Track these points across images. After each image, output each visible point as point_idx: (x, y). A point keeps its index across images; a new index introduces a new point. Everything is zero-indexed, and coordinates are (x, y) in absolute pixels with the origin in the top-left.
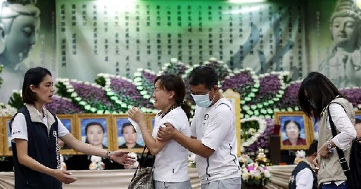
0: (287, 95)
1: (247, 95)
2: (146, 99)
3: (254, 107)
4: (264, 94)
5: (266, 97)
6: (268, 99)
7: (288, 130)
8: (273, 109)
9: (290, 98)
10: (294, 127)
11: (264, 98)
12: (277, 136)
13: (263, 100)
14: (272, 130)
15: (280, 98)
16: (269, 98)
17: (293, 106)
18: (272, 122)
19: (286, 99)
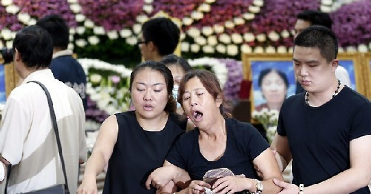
0: (269, 8)
1: (196, 9)
2: (11, 15)
3: (207, 31)
4: (226, 6)
5: (230, 12)
6: (234, 17)
7: (265, 87)
8: (242, 34)
9: (275, 14)
10: (277, 82)
11: (226, 13)
12: (245, 100)
13: (225, 17)
14: (238, 84)
15: (257, 14)
16: (235, 13)
17: (279, 30)
18: (237, 69)
19: (266, 15)
